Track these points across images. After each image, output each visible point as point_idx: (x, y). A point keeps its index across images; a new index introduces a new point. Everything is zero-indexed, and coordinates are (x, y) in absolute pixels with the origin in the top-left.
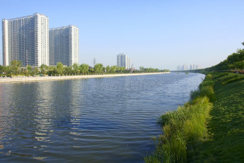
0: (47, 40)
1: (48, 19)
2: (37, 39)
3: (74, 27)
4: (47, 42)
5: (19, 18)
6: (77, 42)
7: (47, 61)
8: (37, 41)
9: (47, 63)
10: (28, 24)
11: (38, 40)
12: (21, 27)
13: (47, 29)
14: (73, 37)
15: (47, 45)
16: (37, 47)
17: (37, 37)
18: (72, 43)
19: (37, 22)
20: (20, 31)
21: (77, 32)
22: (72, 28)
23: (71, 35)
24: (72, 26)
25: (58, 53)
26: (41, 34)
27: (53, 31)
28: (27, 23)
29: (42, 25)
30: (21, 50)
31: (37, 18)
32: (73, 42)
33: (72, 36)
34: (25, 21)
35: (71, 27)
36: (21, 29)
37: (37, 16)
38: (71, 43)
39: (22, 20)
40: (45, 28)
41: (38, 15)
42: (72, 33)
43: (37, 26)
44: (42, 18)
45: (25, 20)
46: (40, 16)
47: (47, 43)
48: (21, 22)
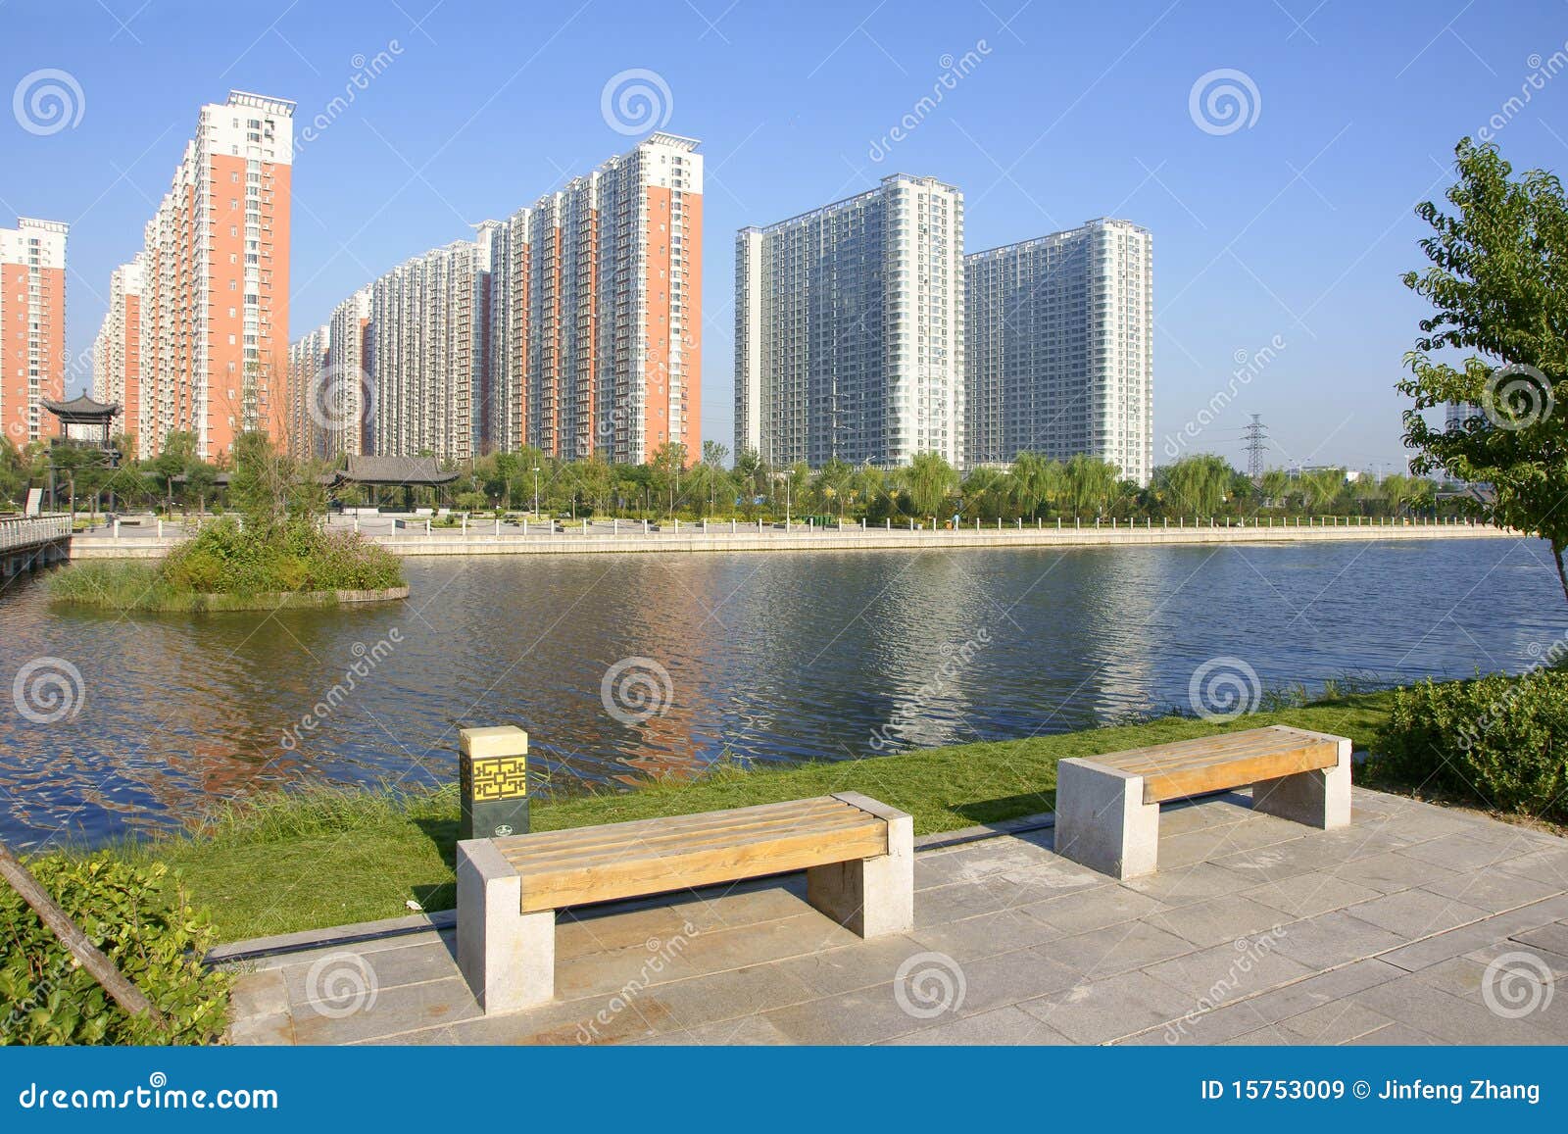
0: (950, 317)
1: (961, 197)
2: (897, 316)
3: (1122, 232)
4: (951, 328)
5: (813, 216)
6: (1142, 317)
7: (950, 439)
8: (896, 326)
9: (950, 450)
10: (853, 241)
11: (902, 320)
12: (818, 260)
13: (950, 257)
14: (1115, 293)
15: (951, 348)
16: (897, 358)
17: (895, 306)
18: (1107, 327)
19: (897, 222)
20: (814, 281)
21: (1142, 255)
22: (1107, 237)
23: (1102, 279)
24: (1108, 227)
25: (1023, 389)
26: (920, 288)
27: (994, 263)
28: (846, 234)
29: (926, 237)
30: (818, 382)
31: (899, 202)
32: (1112, 323)
33: (1107, 282)
34: (839, 227)
35: (1102, 234)
36: (817, 270)
37: (897, 191)
38: (1101, 324)
39: (826, 222)
40: (944, 252)
41: (903, 184)
42: (1107, 265)
43: (898, 243)
44: (926, 199)
45: (839, 218)
46: (916, 189)
47: (950, 337)
48: (819, 233)
